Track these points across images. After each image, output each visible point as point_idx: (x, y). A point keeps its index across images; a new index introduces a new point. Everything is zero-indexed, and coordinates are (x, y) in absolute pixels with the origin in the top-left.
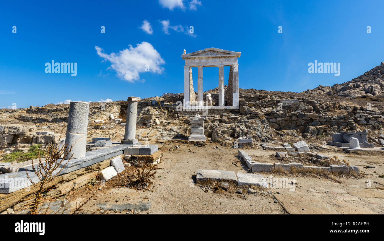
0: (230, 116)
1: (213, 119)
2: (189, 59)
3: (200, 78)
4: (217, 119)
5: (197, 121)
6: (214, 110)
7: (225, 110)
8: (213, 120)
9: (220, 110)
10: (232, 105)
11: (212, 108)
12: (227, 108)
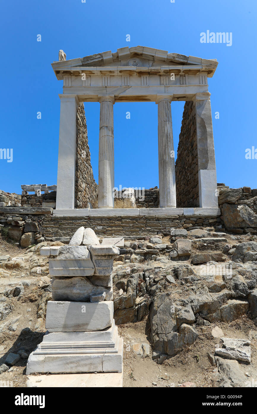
0: (197, 237)
1: (148, 247)
2: (73, 77)
3: (107, 127)
4: (158, 246)
5: (78, 261)
6: (147, 219)
7: (181, 218)
8: (146, 250)
9: (165, 219)
10: (197, 205)
11: (142, 214)
12: (186, 214)
